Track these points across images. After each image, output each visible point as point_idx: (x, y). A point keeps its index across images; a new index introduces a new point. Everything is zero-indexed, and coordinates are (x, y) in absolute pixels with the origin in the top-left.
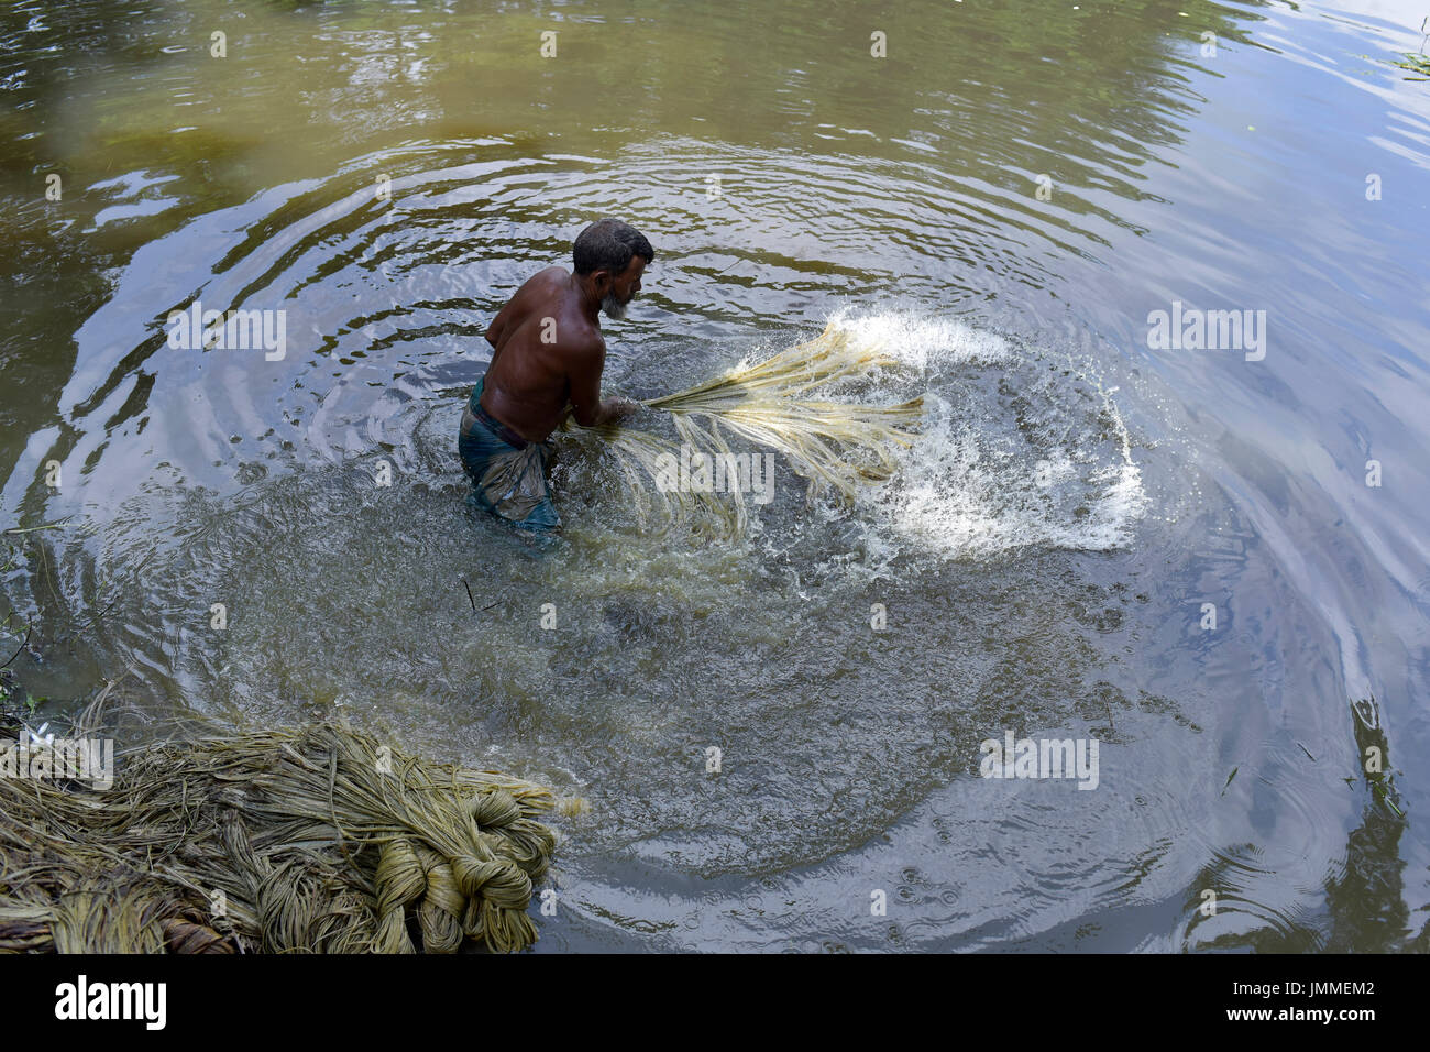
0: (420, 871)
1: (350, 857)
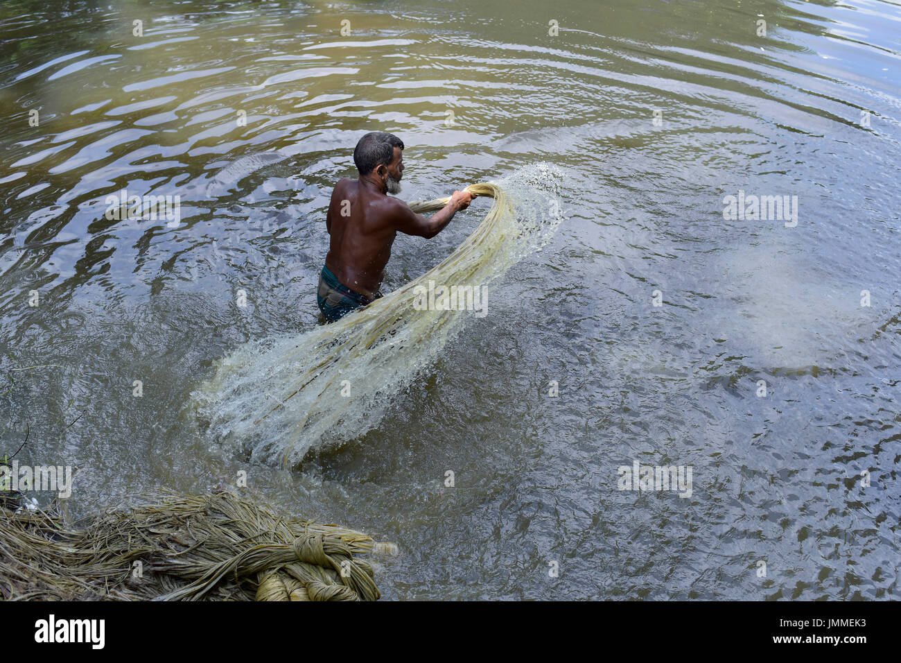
0: (285, 593)
1: (239, 584)
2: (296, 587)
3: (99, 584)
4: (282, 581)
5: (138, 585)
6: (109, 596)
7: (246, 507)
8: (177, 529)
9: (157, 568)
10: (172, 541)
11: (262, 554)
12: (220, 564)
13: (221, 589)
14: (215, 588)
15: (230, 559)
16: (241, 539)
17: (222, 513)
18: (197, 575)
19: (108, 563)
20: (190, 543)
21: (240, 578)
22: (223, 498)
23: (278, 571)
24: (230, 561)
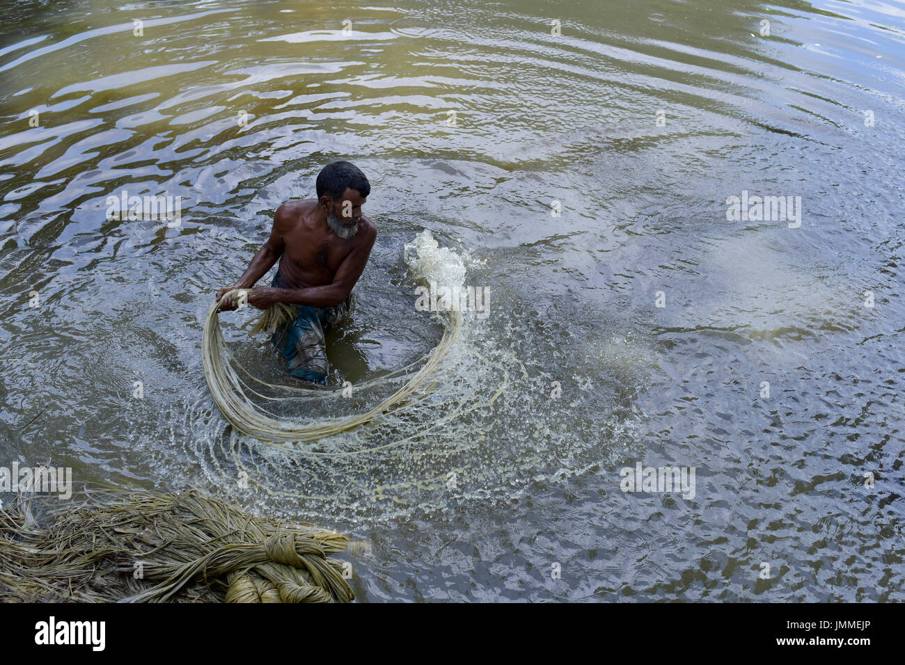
0: (256, 594)
1: (209, 585)
2: (267, 588)
3: (63, 585)
4: (252, 582)
5: (103, 587)
6: (73, 598)
7: (215, 505)
8: (144, 528)
9: (122, 569)
10: (139, 540)
11: (233, 554)
12: (189, 564)
13: (190, 591)
14: (183, 589)
15: (199, 560)
16: (210, 539)
17: (190, 512)
18: (164, 576)
19: (72, 563)
20: (158, 543)
21: (209, 579)
22: (192, 496)
23: (249, 572)
24: (198, 561)
